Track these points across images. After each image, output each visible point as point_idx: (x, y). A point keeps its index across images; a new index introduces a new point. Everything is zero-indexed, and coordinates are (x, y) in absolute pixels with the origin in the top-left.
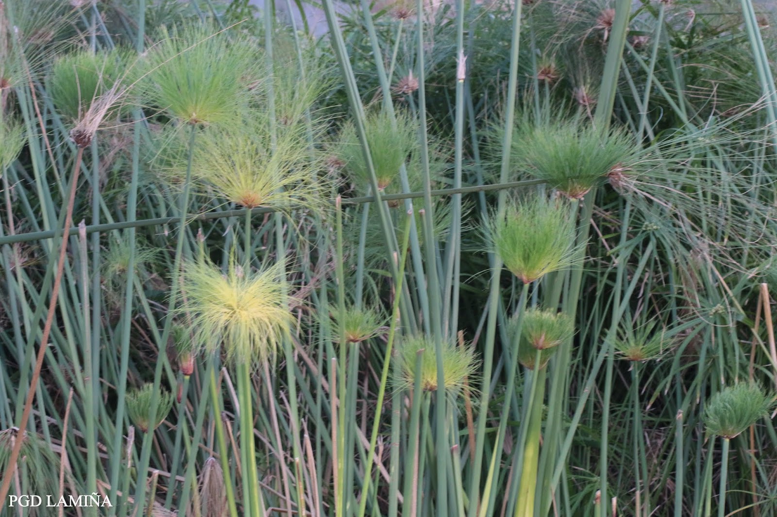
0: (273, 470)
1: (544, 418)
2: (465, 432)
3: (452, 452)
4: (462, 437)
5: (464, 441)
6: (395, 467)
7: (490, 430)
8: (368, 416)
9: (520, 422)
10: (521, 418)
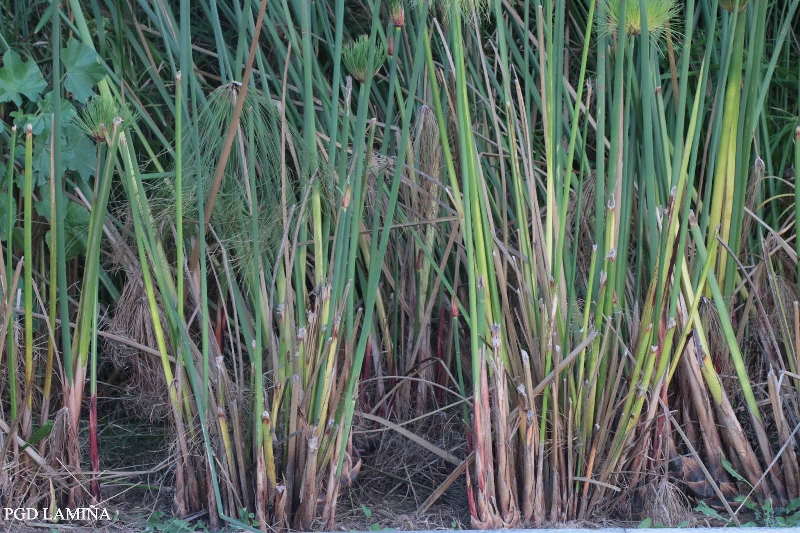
0: (480, 119)
1: (745, 59)
2: (667, 76)
3: (656, 94)
4: (663, 81)
5: (666, 84)
6: (601, 111)
7: (692, 73)
8: (570, 64)
9: (720, 65)
10: (720, 62)
